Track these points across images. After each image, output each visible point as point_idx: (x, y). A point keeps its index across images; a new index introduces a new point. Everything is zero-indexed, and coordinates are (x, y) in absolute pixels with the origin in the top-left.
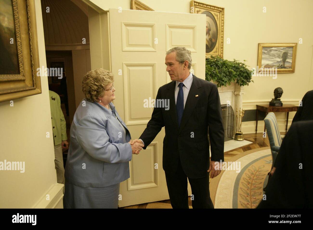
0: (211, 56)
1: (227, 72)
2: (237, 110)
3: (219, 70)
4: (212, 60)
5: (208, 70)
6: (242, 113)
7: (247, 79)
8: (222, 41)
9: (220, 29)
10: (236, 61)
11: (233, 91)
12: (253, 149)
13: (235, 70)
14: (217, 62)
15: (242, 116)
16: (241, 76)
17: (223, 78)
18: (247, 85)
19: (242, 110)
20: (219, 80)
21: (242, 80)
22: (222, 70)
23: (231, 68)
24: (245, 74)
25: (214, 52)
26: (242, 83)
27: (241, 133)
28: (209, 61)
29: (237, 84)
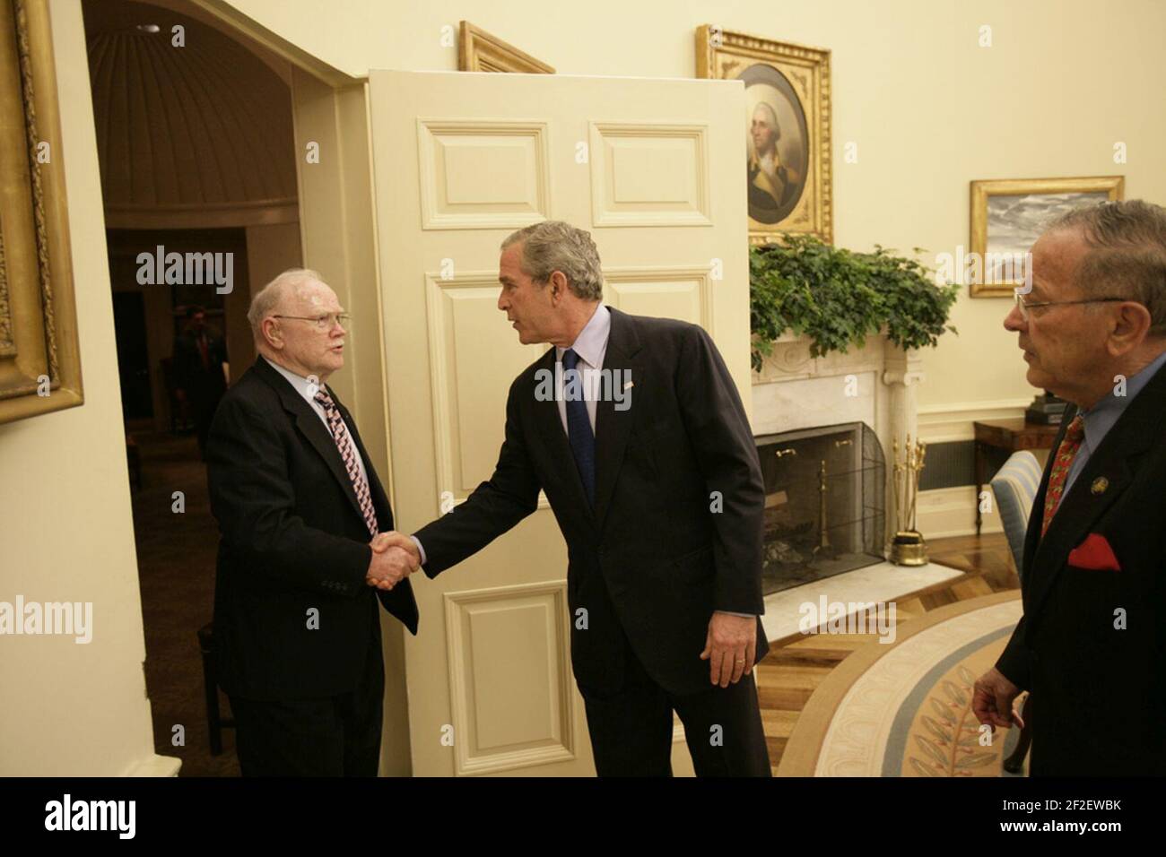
0: (783, 236)
1: (848, 296)
2: (896, 445)
3: (816, 291)
4: (788, 253)
5: (773, 292)
6: (915, 456)
7: (930, 321)
8: (826, 176)
9: (817, 130)
10: (885, 252)
11: (879, 368)
12: (964, 599)
13: (879, 287)
14: (806, 260)
15: (917, 468)
16: (905, 310)
17: (834, 319)
18: (931, 345)
19: (917, 443)
20: (818, 330)
21: (909, 327)
22: (827, 291)
23: (865, 280)
24: (923, 303)
25: (798, 221)
26: (911, 339)
27: (916, 535)
28: (776, 257)
29: (892, 342)
